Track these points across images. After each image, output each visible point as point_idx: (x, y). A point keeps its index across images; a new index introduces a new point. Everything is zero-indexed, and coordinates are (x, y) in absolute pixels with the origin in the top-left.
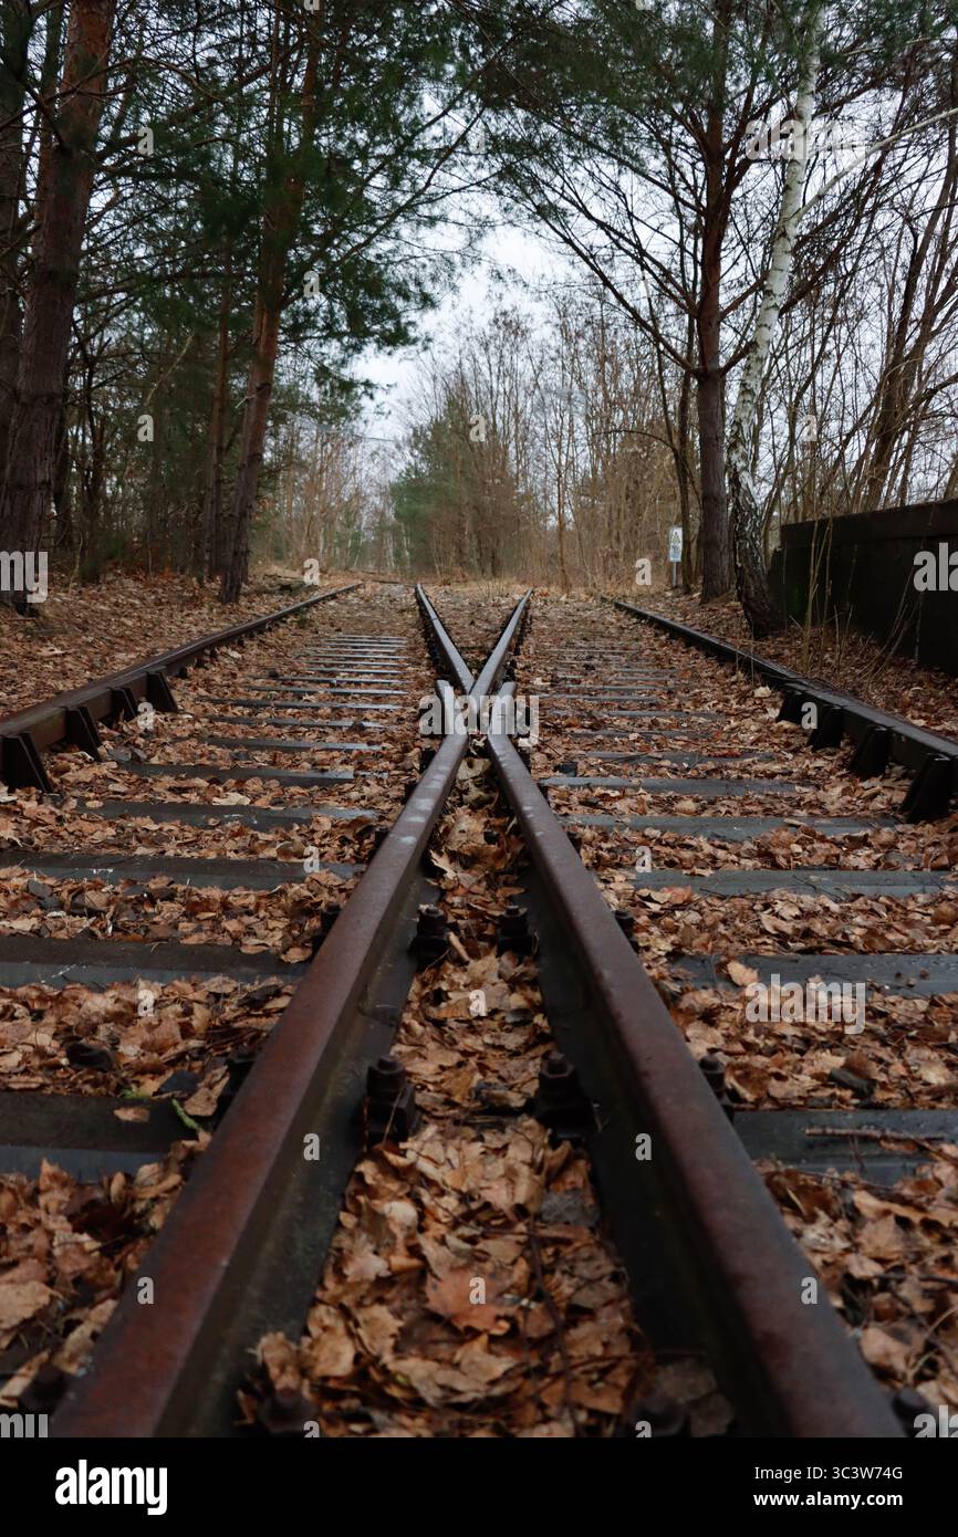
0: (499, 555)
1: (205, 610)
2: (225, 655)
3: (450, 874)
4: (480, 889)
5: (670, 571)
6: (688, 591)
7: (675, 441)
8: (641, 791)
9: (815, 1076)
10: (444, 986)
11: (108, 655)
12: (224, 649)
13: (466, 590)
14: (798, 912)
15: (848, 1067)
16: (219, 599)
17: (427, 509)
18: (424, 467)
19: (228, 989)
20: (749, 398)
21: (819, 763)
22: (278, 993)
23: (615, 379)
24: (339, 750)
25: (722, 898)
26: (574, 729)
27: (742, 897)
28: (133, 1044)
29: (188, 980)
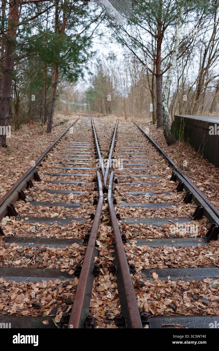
0: (111, 108)
1: (44, 136)
2: (49, 155)
3: (100, 247)
4: (106, 250)
5: (150, 114)
6: (154, 124)
7: (151, 89)
8: (140, 208)
9: (166, 306)
10: (99, 282)
11: (23, 158)
12: (49, 153)
13: (103, 119)
14: (168, 252)
15: (172, 303)
16: (47, 132)
17: (94, 98)
18: (93, 87)
19: (59, 283)
20: (167, 89)
21: (178, 196)
22: (69, 284)
23: (137, 67)
24: (76, 194)
25: (154, 248)
26: (126, 183)
27: (157, 248)
28: (43, 300)
29: (52, 280)
